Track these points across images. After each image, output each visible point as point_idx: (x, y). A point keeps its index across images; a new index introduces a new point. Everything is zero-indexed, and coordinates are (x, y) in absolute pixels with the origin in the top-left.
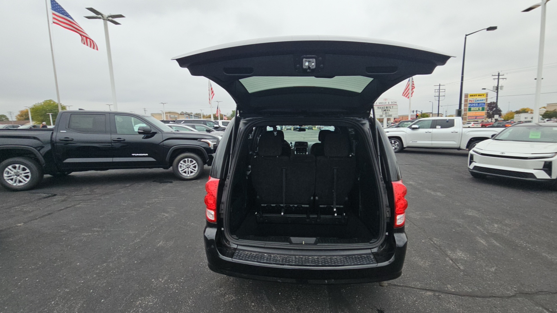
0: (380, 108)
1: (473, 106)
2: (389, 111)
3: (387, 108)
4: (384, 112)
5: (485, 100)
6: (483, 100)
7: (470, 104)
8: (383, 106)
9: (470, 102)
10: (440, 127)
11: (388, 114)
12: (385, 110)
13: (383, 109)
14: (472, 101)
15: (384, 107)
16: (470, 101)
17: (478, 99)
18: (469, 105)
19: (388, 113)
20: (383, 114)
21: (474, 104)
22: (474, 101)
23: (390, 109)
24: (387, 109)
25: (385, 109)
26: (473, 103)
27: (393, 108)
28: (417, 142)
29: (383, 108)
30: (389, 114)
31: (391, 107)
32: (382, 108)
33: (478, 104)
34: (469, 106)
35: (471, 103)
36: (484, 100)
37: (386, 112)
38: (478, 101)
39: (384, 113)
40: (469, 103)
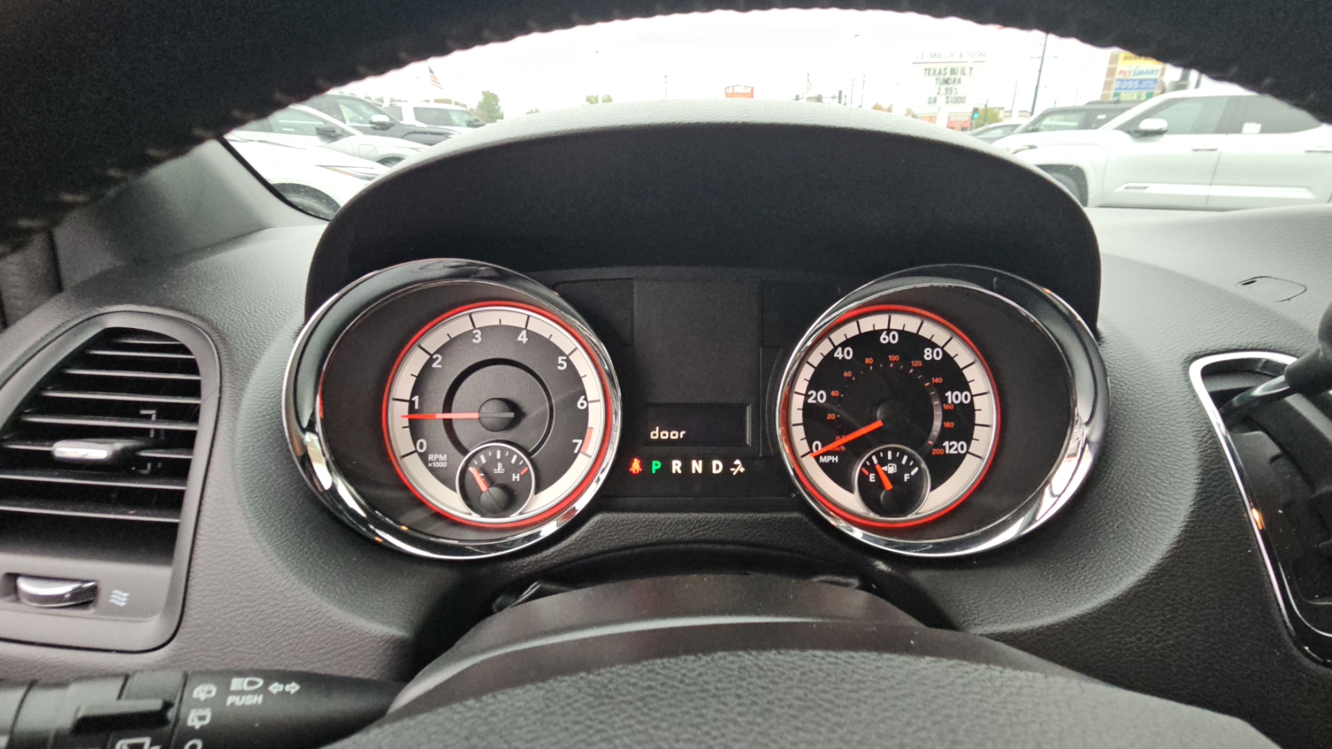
0: (932, 71)
1: (1126, 89)
2: (959, 82)
3: (953, 71)
4: (944, 87)
5: (1159, 73)
6: (1155, 73)
7: (1119, 82)
8: (942, 66)
9: (1121, 76)
10: (1257, 127)
11: (953, 95)
12: (946, 82)
13: (942, 77)
14: (1127, 74)
15: (945, 69)
16: (1121, 72)
17: (1141, 68)
18: (1115, 85)
19: (954, 91)
20: (938, 93)
21: (1130, 83)
22: (1132, 74)
23: (963, 78)
24: (953, 77)
25: (948, 76)
26: (1128, 80)
27: (971, 73)
28: (1146, 188)
29: (943, 72)
30: (957, 93)
31: (967, 71)
32: (937, 72)
33: (1141, 81)
34: (1116, 89)
35: (1122, 80)
36: (1157, 71)
37: (949, 86)
38: (1141, 73)
39: (943, 91)
40: (1118, 80)
